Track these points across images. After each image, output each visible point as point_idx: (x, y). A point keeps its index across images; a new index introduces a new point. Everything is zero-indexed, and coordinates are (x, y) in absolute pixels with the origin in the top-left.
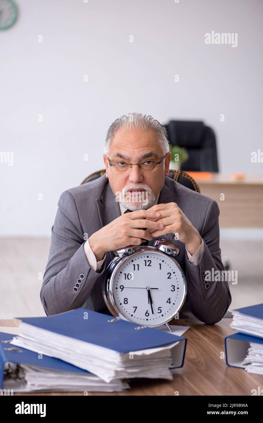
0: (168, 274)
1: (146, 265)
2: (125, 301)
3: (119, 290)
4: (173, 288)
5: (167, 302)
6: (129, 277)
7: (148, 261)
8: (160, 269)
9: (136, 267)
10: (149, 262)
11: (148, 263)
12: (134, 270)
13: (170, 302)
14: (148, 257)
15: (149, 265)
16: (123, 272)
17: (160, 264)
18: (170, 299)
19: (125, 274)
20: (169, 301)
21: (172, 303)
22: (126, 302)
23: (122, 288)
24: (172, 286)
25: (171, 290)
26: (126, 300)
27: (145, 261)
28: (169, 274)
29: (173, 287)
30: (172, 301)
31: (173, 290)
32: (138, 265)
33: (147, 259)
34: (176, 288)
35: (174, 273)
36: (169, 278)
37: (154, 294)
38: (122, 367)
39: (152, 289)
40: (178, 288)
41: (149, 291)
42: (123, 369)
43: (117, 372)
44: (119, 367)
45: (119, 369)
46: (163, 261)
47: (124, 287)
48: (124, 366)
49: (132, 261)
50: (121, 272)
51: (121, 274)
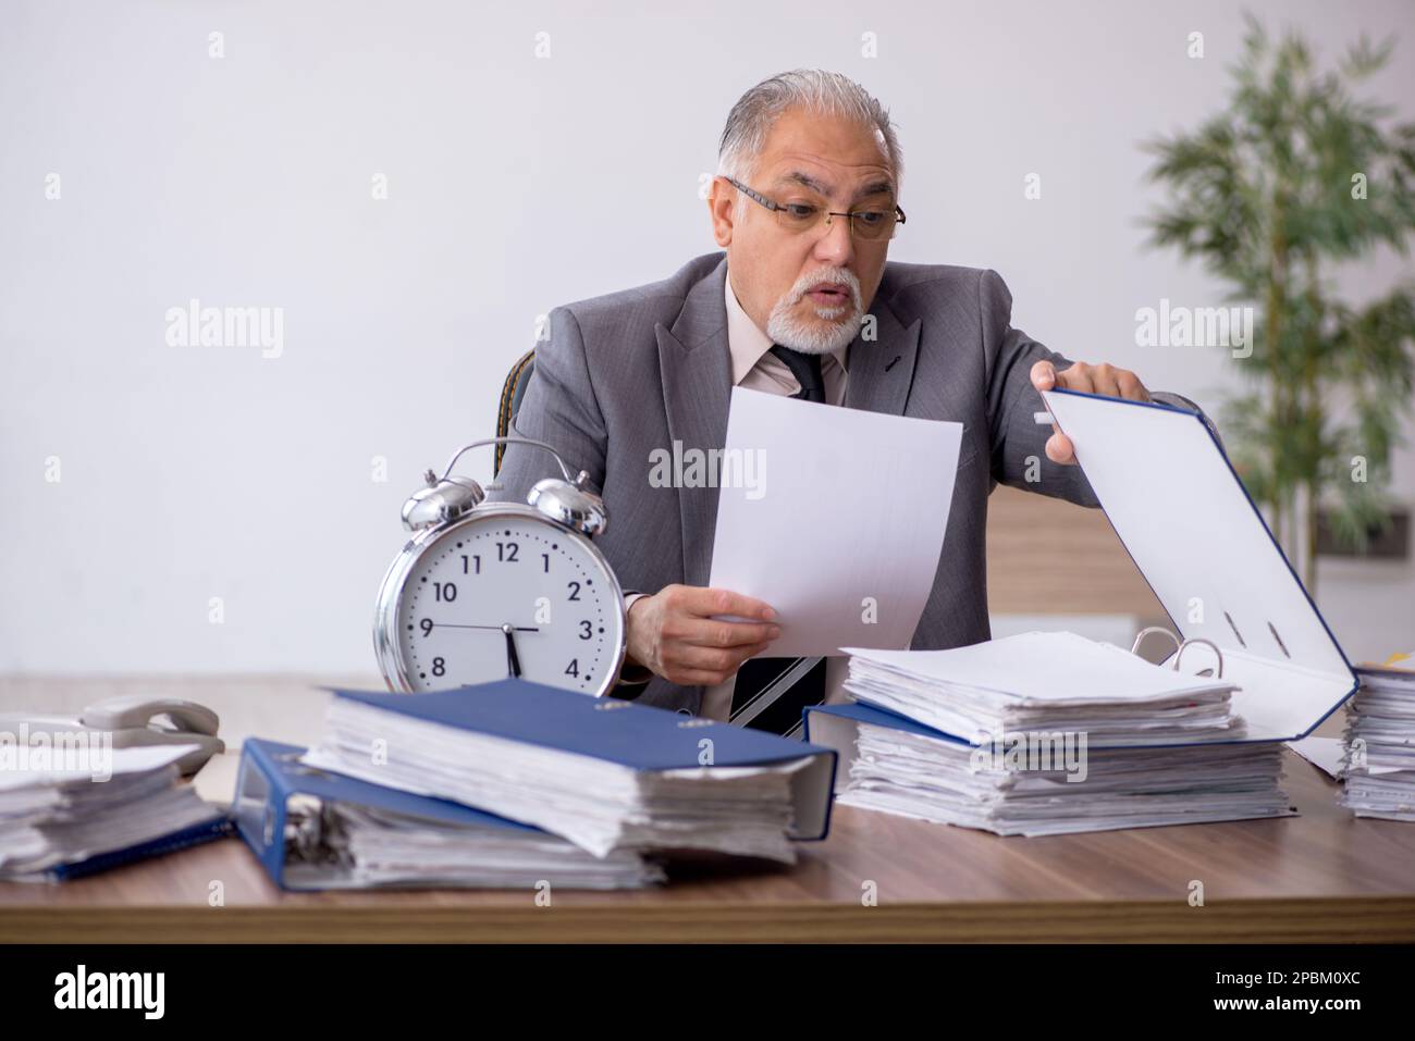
0: (570, 585)
1: (501, 558)
2: (437, 666)
3: (418, 632)
4: (587, 630)
5: (567, 672)
6: (450, 595)
7: (509, 546)
8: (547, 570)
9: (472, 563)
10: (513, 548)
11: (507, 553)
12: (466, 571)
13: (576, 673)
14: (508, 533)
15: (511, 559)
16: (432, 579)
17: (546, 556)
18: (575, 662)
19: (438, 585)
20: (572, 670)
21: (581, 676)
22: (439, 671)
23: (428, 626)
24: (582, 623)
25: (582, 637)
26: (439, 662)
27: (500, 545)
28: (574, 587)
29: (586, 625)
30: (583, 670)
31: (586, 634)
32: (478, 558)
33: (506, 540)
34: (594, 630)
35: (589, 582)
36: (572, 598)
37: (524, 645)
38: (641, 814)
39: (519, 629)
40: (601, 630)
41: (510, 637)
42: (646, 820)
43: (627, 827)
44: (634, 813)
45: (635, 820)
46: (555, 547)
47: (434, 623)
48: (649, 811)
49: (460, 545)
50: (424, 580)
51: (423, 585)
